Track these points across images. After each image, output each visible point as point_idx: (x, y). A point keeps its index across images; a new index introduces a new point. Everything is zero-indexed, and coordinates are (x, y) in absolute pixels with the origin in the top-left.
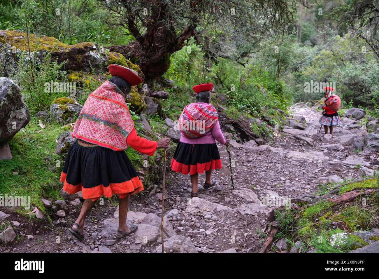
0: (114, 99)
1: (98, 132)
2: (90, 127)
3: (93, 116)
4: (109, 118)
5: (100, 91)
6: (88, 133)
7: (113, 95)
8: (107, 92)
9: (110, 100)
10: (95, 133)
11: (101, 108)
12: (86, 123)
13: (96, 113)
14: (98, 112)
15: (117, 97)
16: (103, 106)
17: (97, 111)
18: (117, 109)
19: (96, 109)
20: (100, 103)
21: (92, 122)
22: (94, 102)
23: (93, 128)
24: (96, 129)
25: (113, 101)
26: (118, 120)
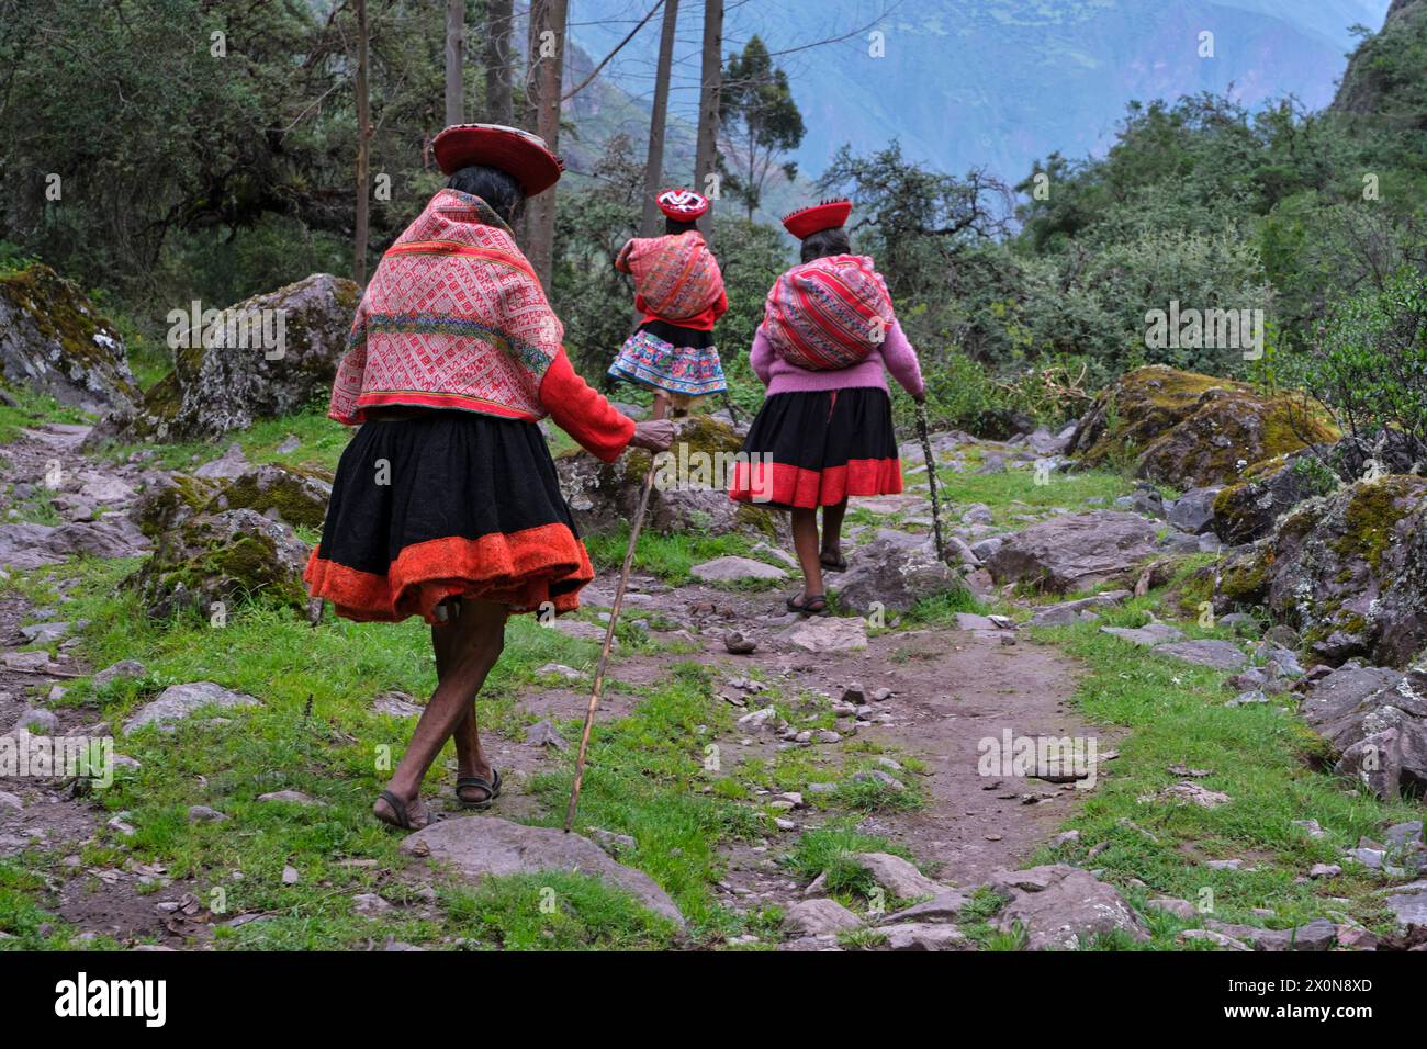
0: (483, 247)
1: (445, 365)
2: (414, 355)
3: (420, 315)
4: (480, 311)
5: (429, 228)
6: (407, 377)
7: (480, 233)
8: (455, 225)
9: (471, 252)
10: (431, 370)
11: (448, 283)
12: (397, 347)
13: (429, 303)
14: (435, 299)
15: (493, 239)
16: (450, 276)
17: (431, 295)
18: (501, 277)
19: (427, 290)
20: (438, 268)
21: (419, 336)
22: (413, 269)
23: (422, 356)
24: (434, 357)
25: (485, 254)
26: (510, 315)
